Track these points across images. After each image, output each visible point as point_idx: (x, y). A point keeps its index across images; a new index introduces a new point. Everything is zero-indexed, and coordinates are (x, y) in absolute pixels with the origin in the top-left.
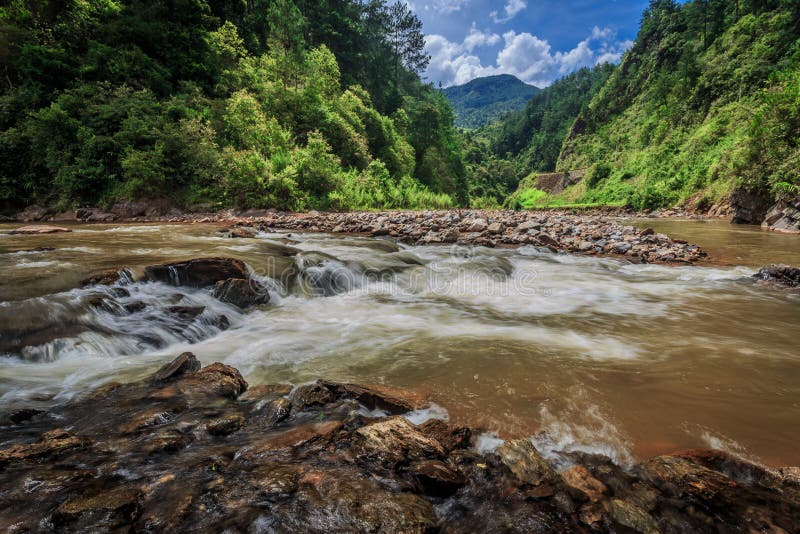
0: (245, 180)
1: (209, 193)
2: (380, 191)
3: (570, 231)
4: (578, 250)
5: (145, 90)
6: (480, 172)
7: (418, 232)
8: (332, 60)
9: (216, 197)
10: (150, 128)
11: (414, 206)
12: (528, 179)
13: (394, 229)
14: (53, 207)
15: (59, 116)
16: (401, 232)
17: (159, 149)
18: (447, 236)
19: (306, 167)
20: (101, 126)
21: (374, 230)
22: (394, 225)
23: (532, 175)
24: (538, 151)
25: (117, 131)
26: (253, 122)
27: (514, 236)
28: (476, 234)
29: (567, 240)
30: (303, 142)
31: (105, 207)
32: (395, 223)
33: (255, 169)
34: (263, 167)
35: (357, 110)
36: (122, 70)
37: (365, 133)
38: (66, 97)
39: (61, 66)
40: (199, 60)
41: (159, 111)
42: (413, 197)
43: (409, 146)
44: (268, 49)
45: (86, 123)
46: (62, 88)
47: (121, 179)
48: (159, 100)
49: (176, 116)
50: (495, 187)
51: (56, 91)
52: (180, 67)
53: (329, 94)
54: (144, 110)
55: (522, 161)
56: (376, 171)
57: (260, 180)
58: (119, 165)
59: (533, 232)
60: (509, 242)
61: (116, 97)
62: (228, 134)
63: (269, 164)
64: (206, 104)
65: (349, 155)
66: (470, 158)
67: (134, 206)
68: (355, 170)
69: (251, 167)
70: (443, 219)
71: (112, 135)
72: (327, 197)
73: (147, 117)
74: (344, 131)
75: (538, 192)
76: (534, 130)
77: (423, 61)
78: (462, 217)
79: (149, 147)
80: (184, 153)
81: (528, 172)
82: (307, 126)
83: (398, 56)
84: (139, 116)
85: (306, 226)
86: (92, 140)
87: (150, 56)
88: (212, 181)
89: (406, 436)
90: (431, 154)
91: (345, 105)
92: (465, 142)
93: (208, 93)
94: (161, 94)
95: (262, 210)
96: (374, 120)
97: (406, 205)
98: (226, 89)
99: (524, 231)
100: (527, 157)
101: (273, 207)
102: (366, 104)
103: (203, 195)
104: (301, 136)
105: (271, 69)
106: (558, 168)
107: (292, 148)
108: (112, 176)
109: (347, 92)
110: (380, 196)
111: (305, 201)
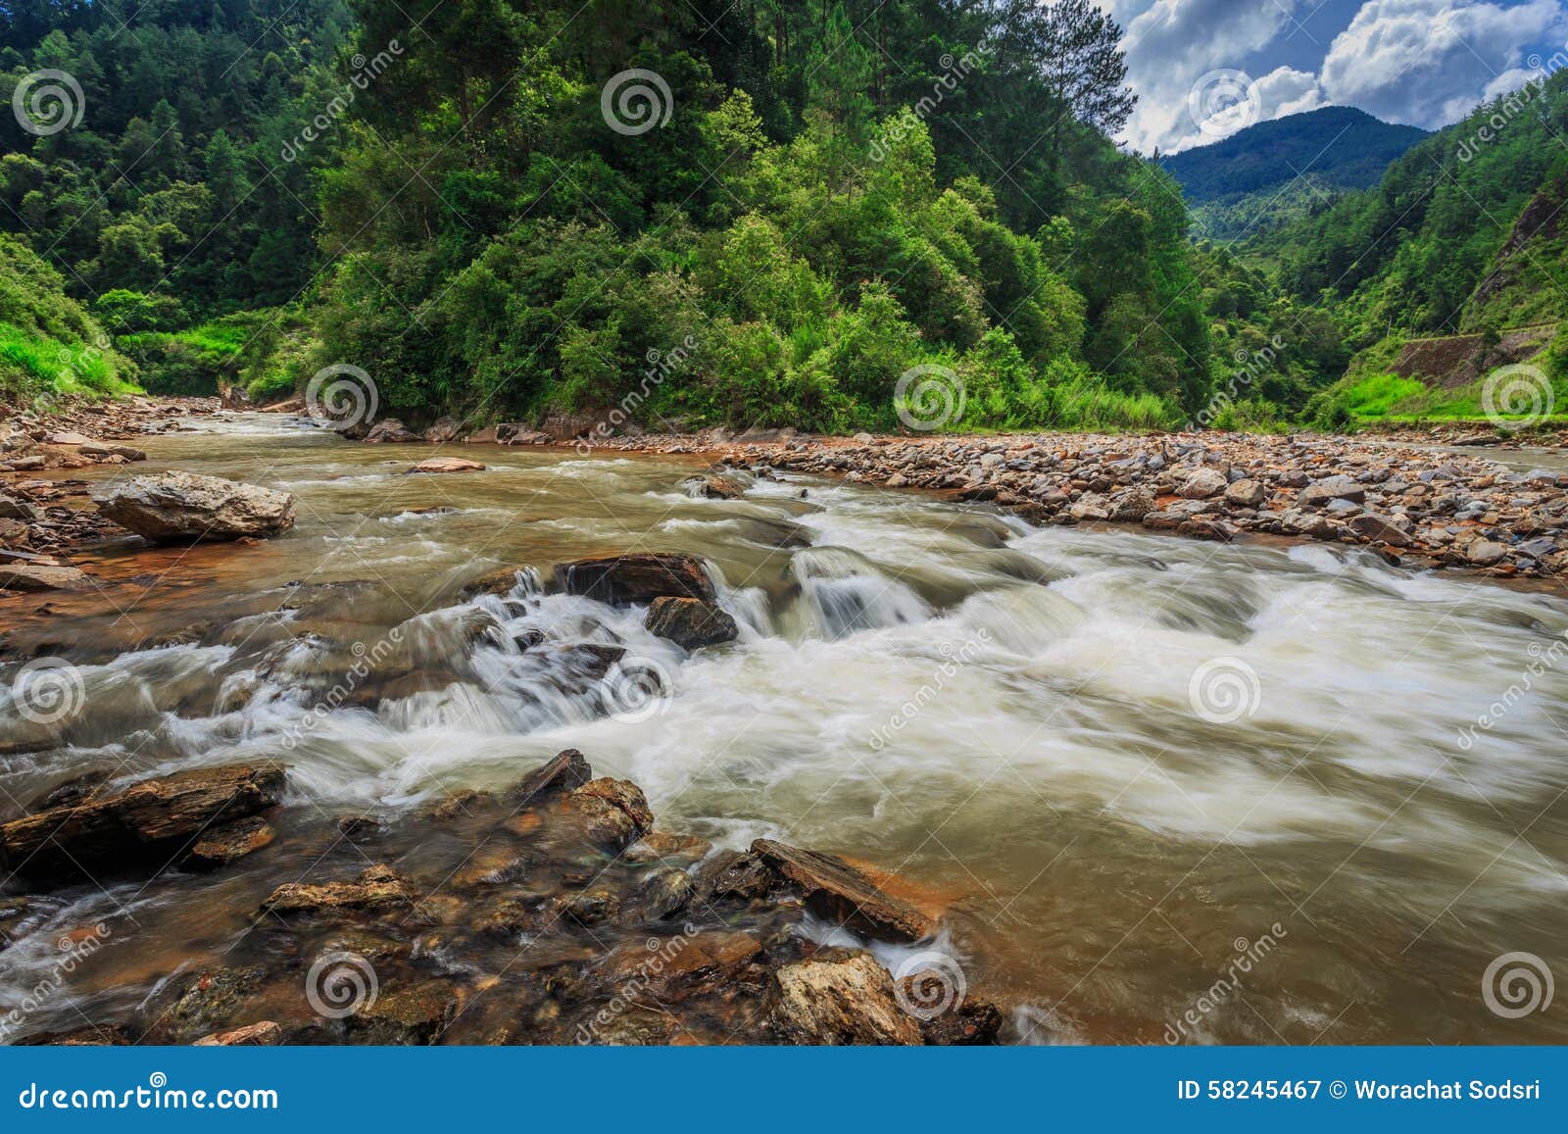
0: (747, 376)
1: (686, 400)
2: (1000, 391)
3: (1450, 508)
4: (1460, 562)
5: (602, 227)
6: (1246, 336)
7: (1060, 494)
8: (922, 136)
9: (696, 406)
10: (605, 291)
11: (1072, 423)
12: (1376, 351)
13: (1011, 485)
14: (469, 419)
15: (483, 279)
16: (1024, 492)
17: (613, 327)
18: (1122, 507)
19: (854, 349)
20: (538, 291)
21: (967, 487)
22: (1011, 476)
23: (1388, 342)
24: (1409, 284)
25: (559, 298)
26: (768, 269)
27: (1290, 515)
28: (1195, 505)
29: (1435, 533)
30: (852, 300)
31: (534, 421)
32: (1016, 469)
33: (764, 355)
34: (778, 350)
35: (965, 229)
36: (572, 196)
37: (979, 274)
38: (493, 249)
39: (493, 199)
40: (687, 164)
41: (618, 259)
42: (1071, 400)
43: (1070, 293)
44: (807, 125)
45: (518, 288)
46: (491, 232)
47: (559, 376)
48: (622, 240)
49: (644, 267)
50: (1283, 371)
51: (484, 239)
52: (657, 179)
53: (911, 202)
54: (598, 261)
55: (1363, 307)
56: (996, 350)
57: (771, 374)
58: (558, 354)
59: (1341, 507)
60: (1274, 530)
61: (561, 241)
62: (725, 293)
63: (788, 346)
64: (692, 241)
65: (942, 320)
66: (1220, 309)
67: (575, 421)
68: (951, 352)
69: (757, 354)
70: (1122, 464)
71: (551, 305)
72: (891, 406)
73: (601, 272)
74: (934, 274)
75: (1401, 382)
76: (1404, 233)
77: (1118, 108)
78: (1169, 461)
79: (601, 322)
80: (652, 331)
81: (1380, 333)
82: (864, 268)
83: (1063, 105)
84: (591, 271)
85: (841, 467)
86: (522, 312)
87: (613, 167)
88: (692, 378)
89: (854, 1006)
90: (1124, 308)
91: (942, 218)
92: (1213, 272)
93: (698, 220)
94: (627, 230)
95: (773, 431)
96: (1000, 245)
97: (1054, 419)
98: (726, 209)
99: (1320, 502)
100: (1376, 300)
101: (790, 424)
102: (985, 214)
103: (677, 402)
104: (851, 287)
105: (808, 165)
106: (1465, 324)
107: (831, 313)
108: (548, 372)
109: (949, 193)
110: (998, 403)
111: (849, 413)
